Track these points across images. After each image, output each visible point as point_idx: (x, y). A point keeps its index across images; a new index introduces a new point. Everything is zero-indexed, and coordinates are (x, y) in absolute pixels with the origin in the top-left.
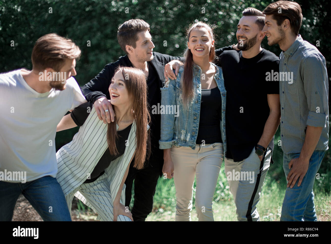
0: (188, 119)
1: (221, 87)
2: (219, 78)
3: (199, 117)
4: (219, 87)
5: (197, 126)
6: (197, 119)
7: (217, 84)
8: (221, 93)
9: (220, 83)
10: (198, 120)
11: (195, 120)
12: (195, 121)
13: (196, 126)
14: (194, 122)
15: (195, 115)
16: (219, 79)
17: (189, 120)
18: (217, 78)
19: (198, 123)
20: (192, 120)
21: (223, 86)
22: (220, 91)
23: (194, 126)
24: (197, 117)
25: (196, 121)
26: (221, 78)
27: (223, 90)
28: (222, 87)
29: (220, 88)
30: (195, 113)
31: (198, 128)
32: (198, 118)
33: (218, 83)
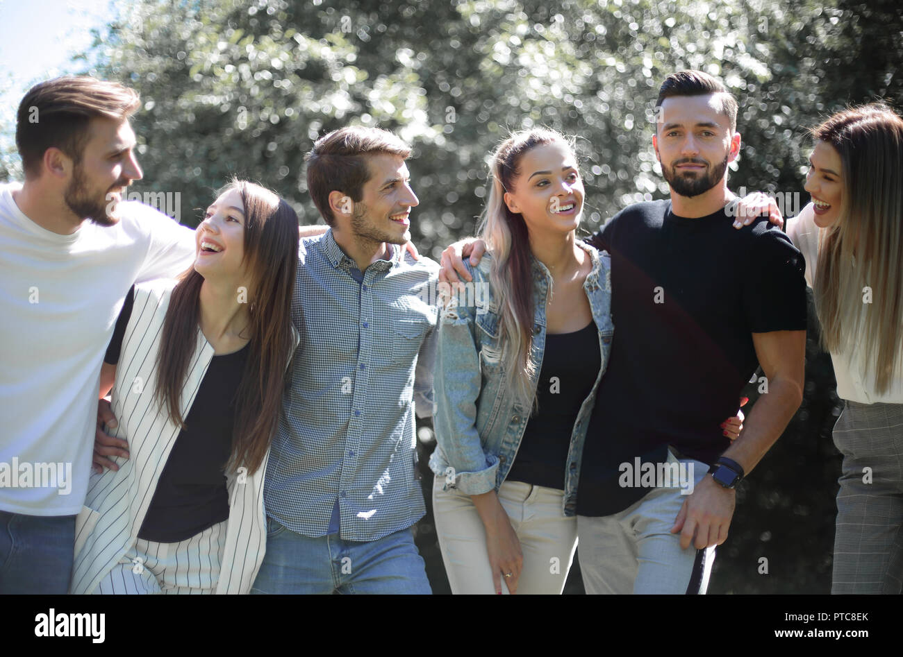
0: (496, 418)
1: (601, 315)
2: (599, 286)
3: (525, 419)
4: (596, 314)
5: (517, 442)
6: (519, 424)
7: (591, 304)
8: (600, 336)
9: (600, 301)
10: (522, 426)
11: (513, 422)
12: (511, 427)
13: (512, 441)
14: (510, 429)
15: (516, 410)
16: (597, 288)
17: (497, 420)
18: (593, 286)
19: (521, 434)
20: (506, 423)
21: (608, 310)
22: (599, 328)
23: (507, 439)
24: (520, 418)
25: (515, 427)
26: (604, 285)
27: (604, 325)
28: (604, 315)
29: (598, 317)
30: (518, 407)
31: (516, 449)
32: (524, 422)
33: (593, 303)
